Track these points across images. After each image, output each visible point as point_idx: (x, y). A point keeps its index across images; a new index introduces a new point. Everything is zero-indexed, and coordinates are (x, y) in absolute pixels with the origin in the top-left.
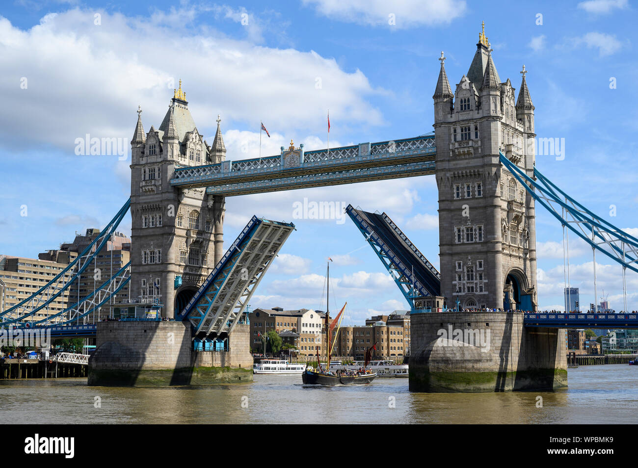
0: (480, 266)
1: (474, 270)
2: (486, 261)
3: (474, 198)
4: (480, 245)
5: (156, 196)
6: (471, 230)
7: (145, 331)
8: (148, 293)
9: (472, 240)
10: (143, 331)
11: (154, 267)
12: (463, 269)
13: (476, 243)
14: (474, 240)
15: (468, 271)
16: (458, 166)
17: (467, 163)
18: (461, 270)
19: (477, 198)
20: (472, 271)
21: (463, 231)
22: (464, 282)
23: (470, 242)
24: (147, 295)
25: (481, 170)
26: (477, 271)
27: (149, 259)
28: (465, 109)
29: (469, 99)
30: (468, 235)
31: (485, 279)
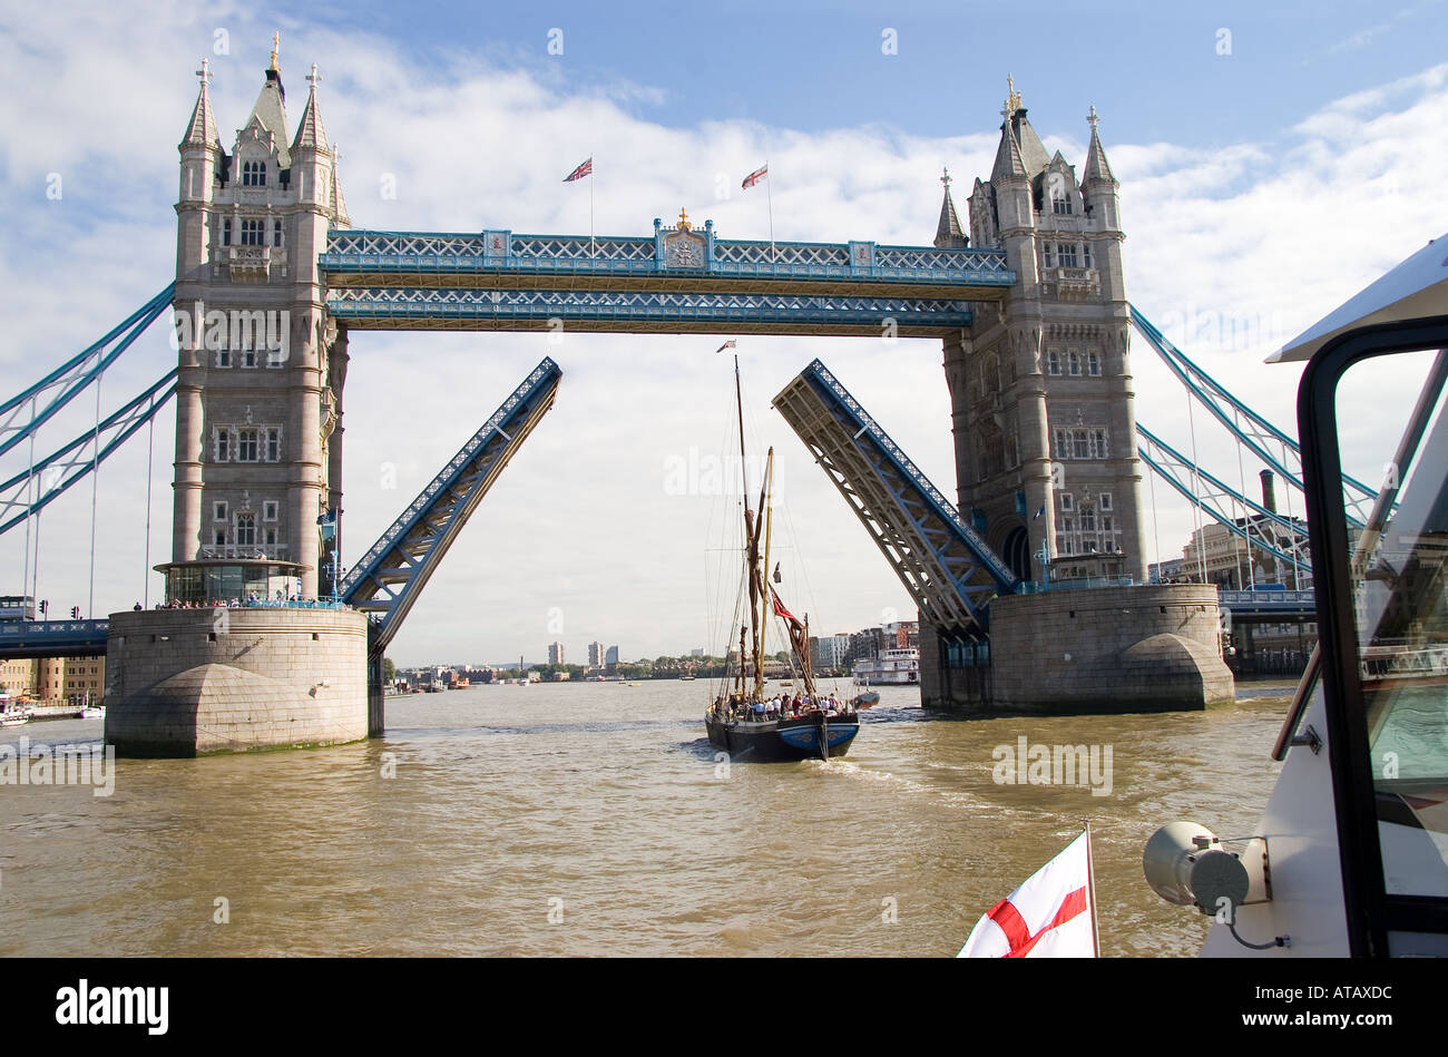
27: (237, 450)
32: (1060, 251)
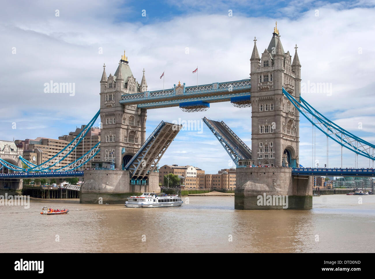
0: (271, 145)
1: (268, 147)
2: (274, 142)
3: (269, 111)
4: (271, 135)
5: (113, 109)
6: (268, 127)
7: (107, 175)
8: (109, 156)
9: (268, 132)
10: (106, 175)
11: (112, 143)
12: (263, 146)
13: (270, 133)
14: (269, 132)
15: (265, 147)
16: (262, 95)
17: (266, 93)
18: (262, 147)
19: (271, 111)
20: (267, 147)
21: (263, 127)
22: (263, 153)
23: (267, 133)
24: (108, 157)
25: (273, 97)
26: (270, 147)
27: (109, 140)
28: (266, 66)
29: (268, 61)
30: (266, 129)
31: (273, 151)
32: (264, 77)
